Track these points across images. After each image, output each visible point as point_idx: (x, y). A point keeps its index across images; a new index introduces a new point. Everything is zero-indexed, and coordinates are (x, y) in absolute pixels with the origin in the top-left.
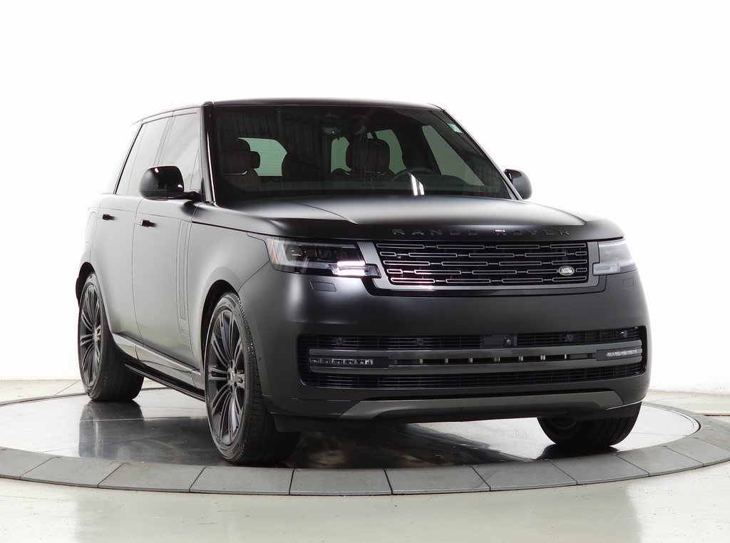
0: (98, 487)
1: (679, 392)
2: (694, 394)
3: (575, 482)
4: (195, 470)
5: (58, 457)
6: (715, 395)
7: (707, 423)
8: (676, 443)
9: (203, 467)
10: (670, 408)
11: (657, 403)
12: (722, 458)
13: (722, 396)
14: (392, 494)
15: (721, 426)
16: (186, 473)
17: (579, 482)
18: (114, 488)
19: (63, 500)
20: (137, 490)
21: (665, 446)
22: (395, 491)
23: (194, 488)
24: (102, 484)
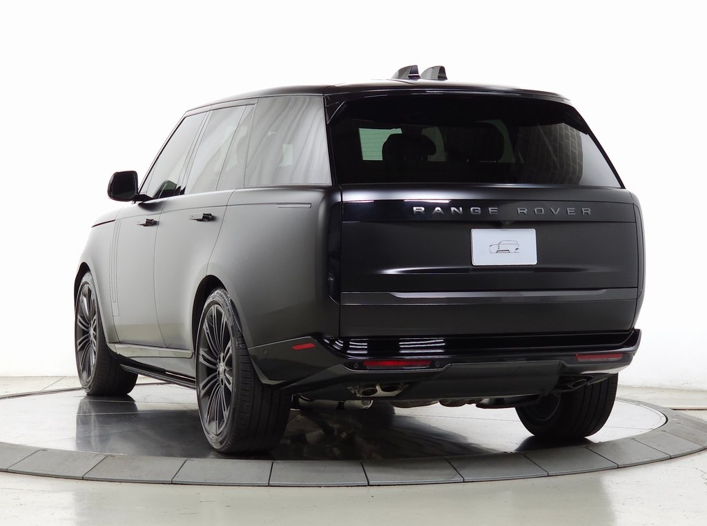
0: (83, 479)
1: (646, 388)
2: (661, 389)
3: (546, 474)
4: (178, 462)
5: (44, 450)
6: (682, 391)
7: (673, 417)
8: (644, 436)
9: (185, 459)
10: (639, 403)
11: (626, 398)
12: (689, 450)
13: (689, 391)
14: (369, 485)
15: (687, 419)
16: (169, 465)
17: (550, 473)
18: (98, 480)
19: (49, 492)
20: (121, 481)
21: (633, 439)
22: (371, 482)
23: (176, 479)
24: (87, 476)
